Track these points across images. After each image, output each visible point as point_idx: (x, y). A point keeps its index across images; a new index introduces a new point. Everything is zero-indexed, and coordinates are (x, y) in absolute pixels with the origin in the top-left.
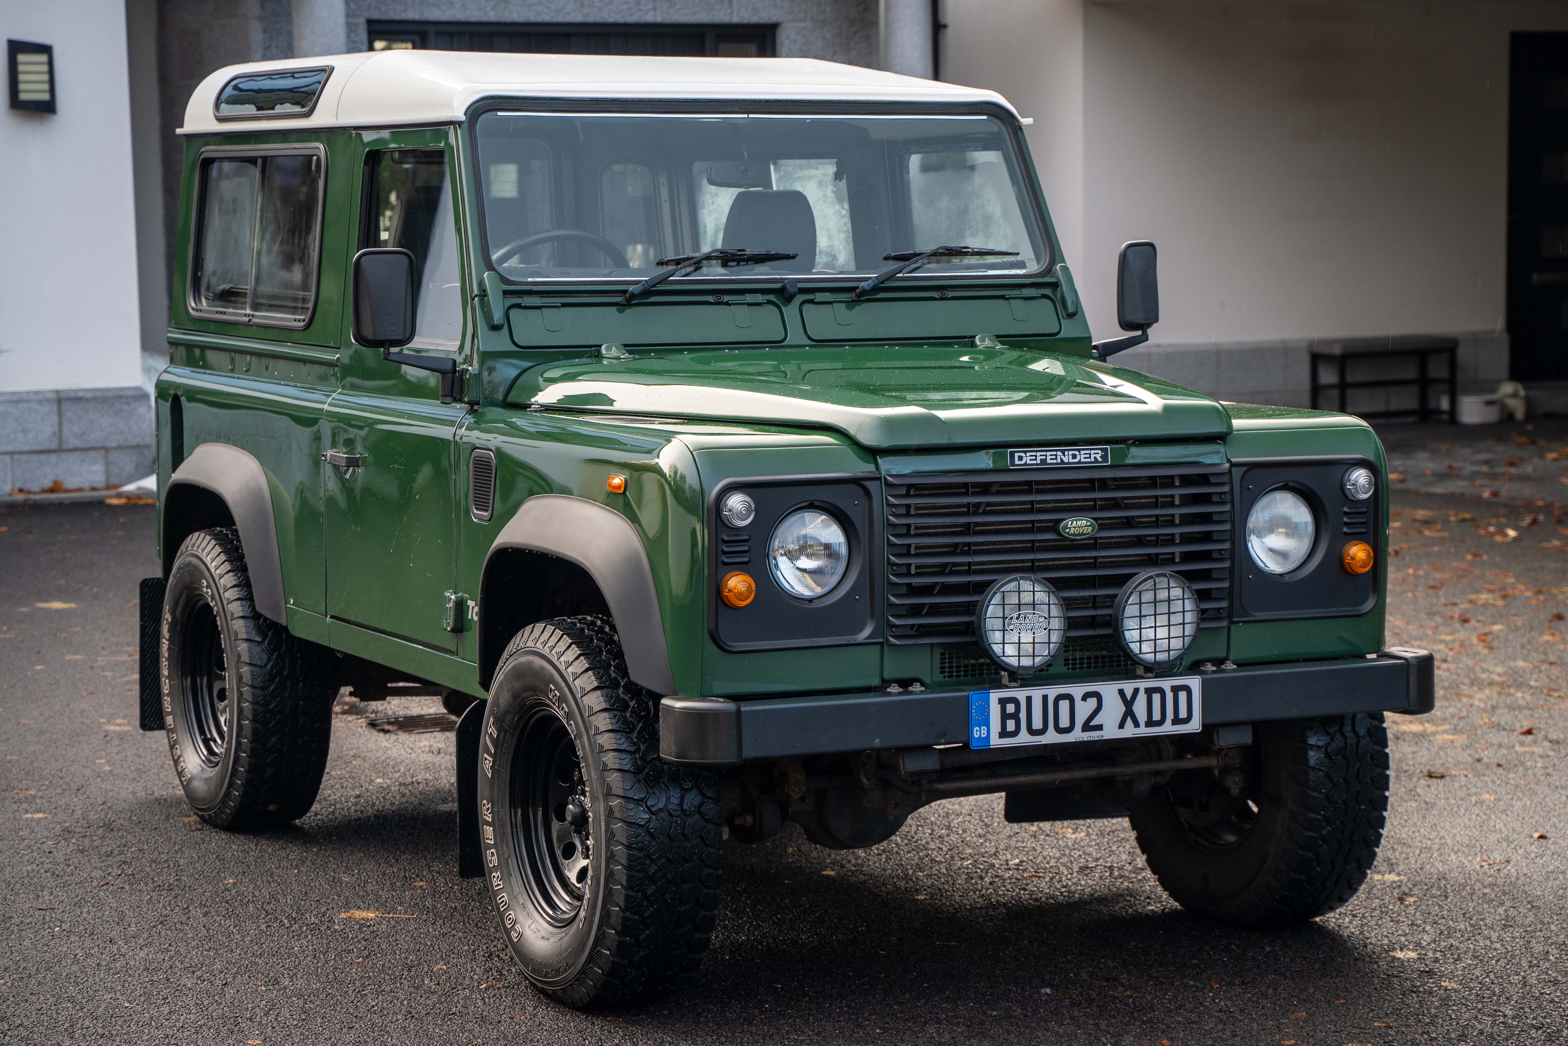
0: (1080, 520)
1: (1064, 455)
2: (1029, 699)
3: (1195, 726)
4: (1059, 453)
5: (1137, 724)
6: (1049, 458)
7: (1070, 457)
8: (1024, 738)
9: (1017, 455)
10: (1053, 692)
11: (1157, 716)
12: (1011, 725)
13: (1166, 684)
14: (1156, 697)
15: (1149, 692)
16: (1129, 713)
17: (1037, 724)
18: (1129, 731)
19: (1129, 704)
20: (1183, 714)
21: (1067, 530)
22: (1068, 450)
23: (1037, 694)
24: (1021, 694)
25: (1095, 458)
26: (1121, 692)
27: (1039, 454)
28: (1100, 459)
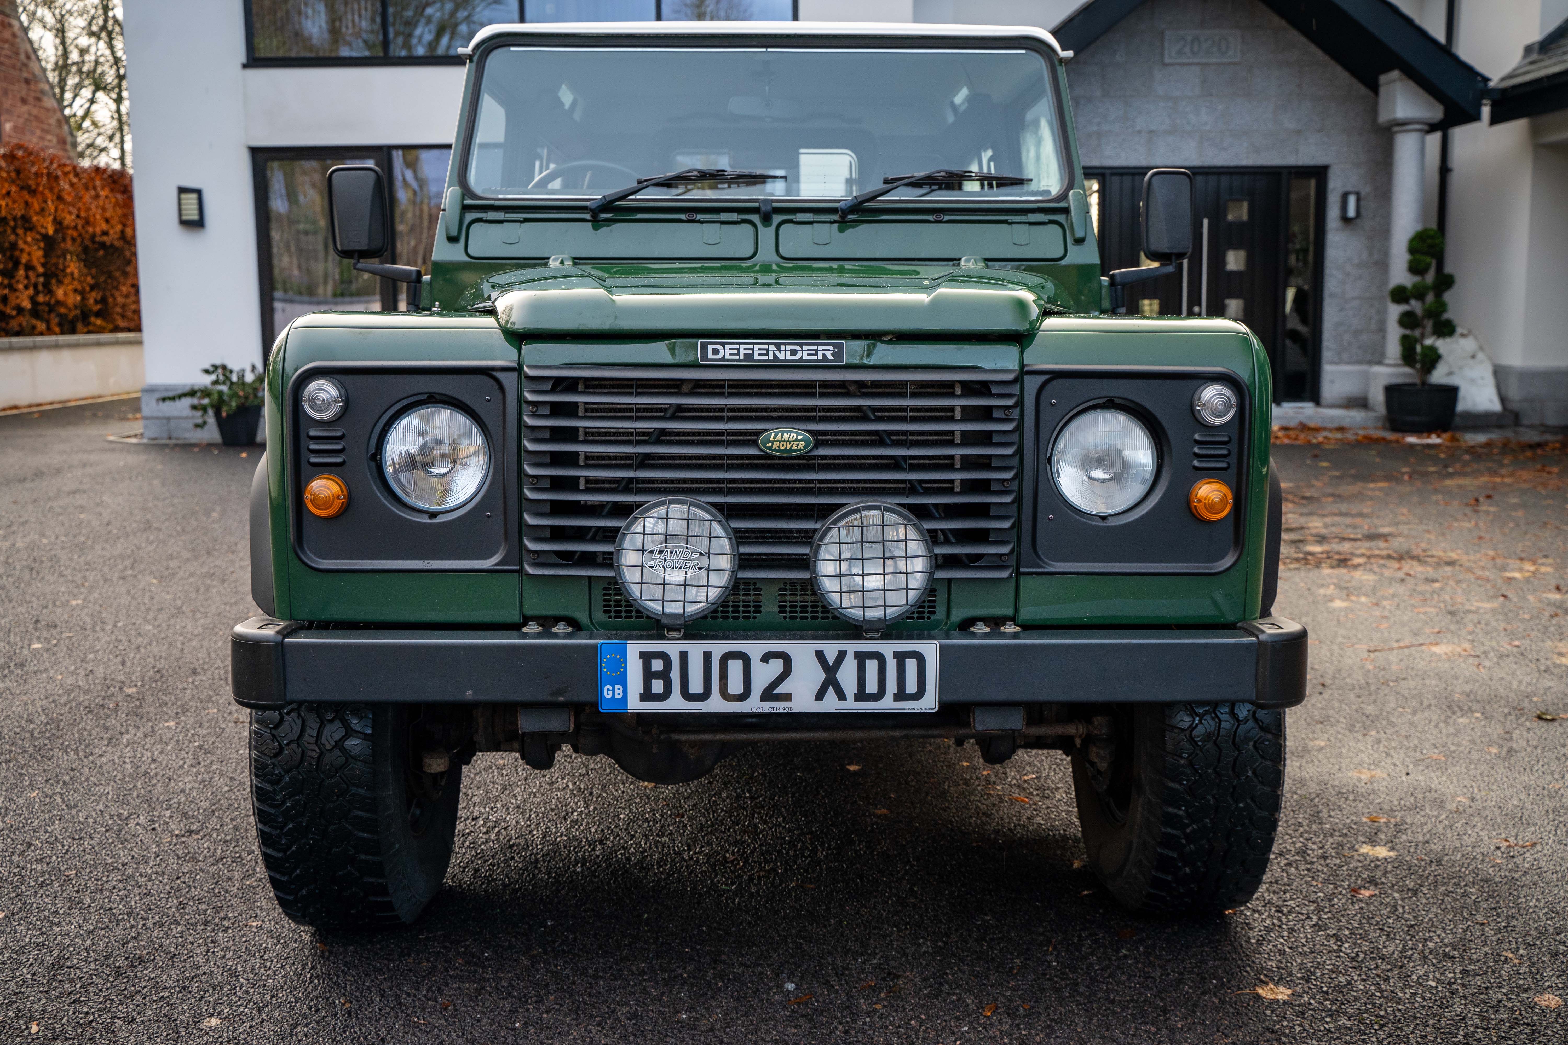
0: (787, 432)
1: (779, 350)
2: (684, 656)
3: (929, 703)
4: (772, 347)
5: (842, 696)
6: (756, 353)
7: (788, 353)
8: (676, 703)
9: (710, 347)
10: (718, 649)
11: (872, 687)
12: (657, 686)
13: (888, 649)
14: (872, 666)
15: (862, 657)
16: (831, 682)
17: (696, 686)
18: (831, 704)
19: (831, 670)
20: (911, 686)
21: (769, 445)
22: (785, 344)
23: (696, 650)
24: (673, 649)
25: (824, 355)
26: (820, 655)
27: (742, 347)
28: (831, 357)
